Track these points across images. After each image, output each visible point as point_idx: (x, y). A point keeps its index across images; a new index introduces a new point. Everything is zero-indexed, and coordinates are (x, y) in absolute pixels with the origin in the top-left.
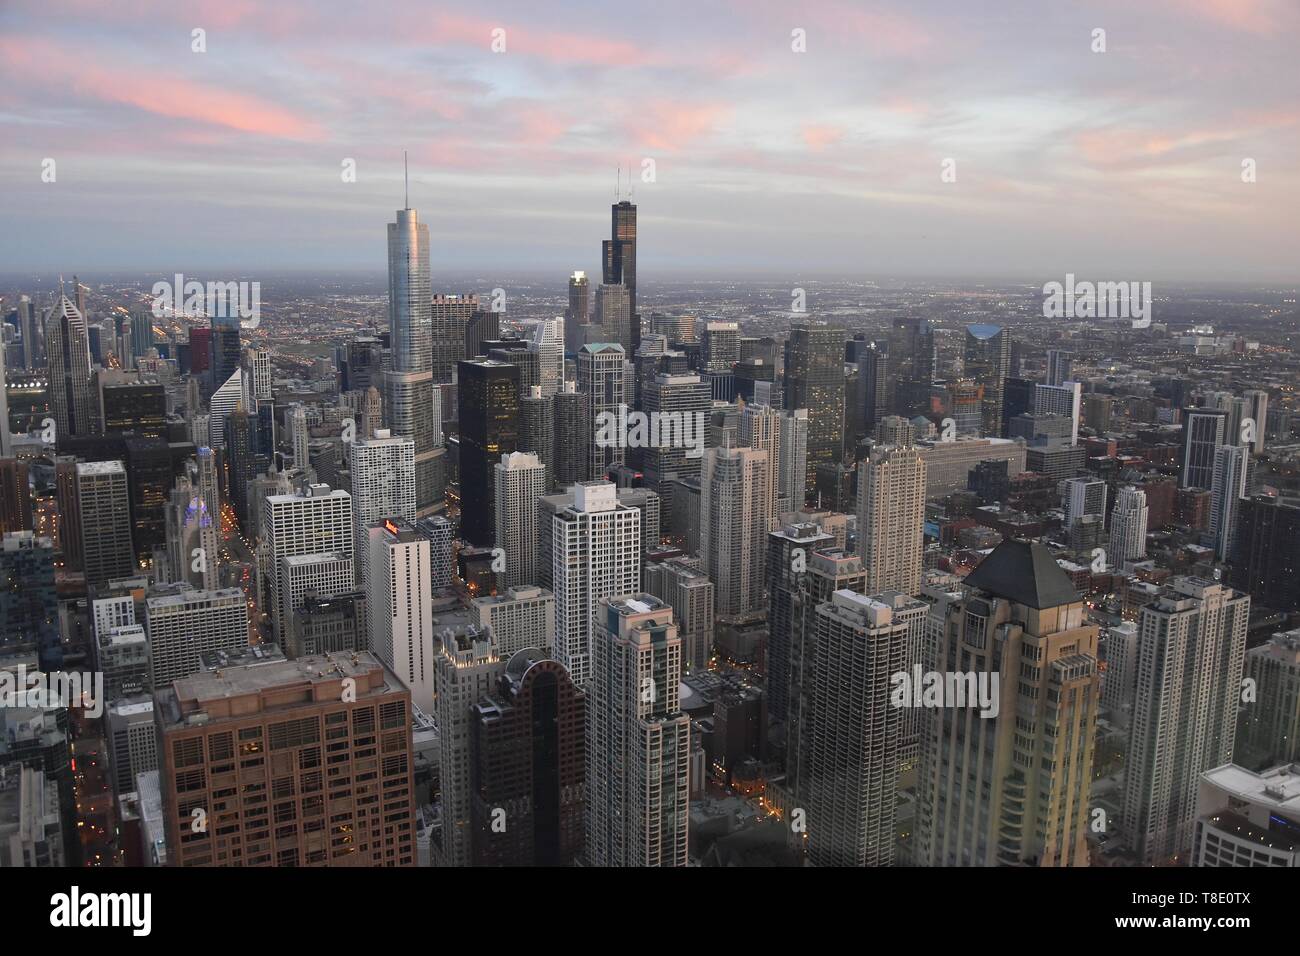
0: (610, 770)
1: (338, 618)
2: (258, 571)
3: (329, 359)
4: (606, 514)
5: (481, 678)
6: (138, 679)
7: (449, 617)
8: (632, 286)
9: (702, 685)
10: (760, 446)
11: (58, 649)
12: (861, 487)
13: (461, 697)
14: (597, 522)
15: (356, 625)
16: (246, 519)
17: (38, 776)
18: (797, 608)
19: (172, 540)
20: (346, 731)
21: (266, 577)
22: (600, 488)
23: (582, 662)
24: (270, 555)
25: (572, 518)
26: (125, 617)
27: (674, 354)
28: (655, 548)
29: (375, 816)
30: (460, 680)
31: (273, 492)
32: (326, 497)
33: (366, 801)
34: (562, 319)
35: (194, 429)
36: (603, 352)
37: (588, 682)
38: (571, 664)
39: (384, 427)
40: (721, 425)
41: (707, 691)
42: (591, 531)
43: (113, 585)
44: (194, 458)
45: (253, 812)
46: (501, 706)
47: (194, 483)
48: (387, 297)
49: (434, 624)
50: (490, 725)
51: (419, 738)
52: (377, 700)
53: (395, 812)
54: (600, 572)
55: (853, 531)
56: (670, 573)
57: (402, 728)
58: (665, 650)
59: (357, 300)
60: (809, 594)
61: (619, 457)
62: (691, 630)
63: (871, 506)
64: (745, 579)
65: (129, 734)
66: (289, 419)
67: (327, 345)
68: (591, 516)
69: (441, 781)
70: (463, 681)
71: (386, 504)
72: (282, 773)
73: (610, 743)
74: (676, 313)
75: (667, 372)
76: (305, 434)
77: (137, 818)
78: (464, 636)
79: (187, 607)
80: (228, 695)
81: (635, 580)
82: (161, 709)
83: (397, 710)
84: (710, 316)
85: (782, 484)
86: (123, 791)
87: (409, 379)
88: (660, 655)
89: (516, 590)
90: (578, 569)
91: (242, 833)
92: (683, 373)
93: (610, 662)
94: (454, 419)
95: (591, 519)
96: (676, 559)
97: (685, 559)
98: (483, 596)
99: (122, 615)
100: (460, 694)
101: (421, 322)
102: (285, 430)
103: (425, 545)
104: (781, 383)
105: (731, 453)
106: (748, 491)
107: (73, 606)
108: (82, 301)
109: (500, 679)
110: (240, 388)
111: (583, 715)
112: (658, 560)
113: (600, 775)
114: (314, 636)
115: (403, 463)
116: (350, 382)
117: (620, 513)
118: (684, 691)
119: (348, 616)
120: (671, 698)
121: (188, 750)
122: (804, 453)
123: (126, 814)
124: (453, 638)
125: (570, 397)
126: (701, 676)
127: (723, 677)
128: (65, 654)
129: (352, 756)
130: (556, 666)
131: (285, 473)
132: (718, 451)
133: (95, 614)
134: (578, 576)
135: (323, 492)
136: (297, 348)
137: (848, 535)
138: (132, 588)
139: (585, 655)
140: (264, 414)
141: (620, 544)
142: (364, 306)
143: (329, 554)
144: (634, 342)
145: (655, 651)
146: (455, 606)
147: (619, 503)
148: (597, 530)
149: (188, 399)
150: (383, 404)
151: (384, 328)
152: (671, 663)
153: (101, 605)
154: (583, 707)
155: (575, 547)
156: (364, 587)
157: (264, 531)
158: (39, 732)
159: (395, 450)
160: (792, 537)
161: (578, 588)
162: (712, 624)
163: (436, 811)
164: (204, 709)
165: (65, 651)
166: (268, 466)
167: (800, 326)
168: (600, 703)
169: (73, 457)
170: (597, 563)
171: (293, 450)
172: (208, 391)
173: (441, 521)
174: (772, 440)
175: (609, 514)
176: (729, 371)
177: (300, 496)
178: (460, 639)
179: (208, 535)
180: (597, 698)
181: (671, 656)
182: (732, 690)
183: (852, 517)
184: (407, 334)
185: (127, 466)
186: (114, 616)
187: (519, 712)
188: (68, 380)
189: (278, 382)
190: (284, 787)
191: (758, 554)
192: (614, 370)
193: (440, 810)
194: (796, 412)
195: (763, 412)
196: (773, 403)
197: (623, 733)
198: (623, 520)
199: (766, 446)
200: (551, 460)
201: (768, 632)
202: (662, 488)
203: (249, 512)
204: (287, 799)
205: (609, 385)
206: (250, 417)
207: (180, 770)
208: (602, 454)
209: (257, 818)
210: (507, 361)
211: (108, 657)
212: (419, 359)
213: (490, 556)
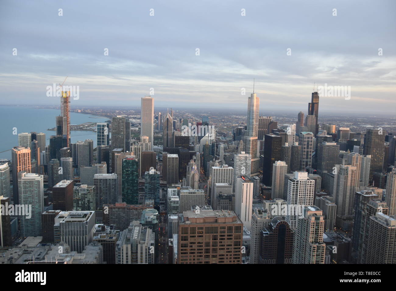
0: (300, 256)
1: (227, 201)
2: (208, 186)
3: (231, 132)
4: (304, 181)
6: (176, 210)
7: (257, 205)
8: (317, 116)
9: (331, 235)
10: (355, 165)
11: (159, 199)
12: (388, 181)
13: (258, 228)
14: (301, 183)
15: (232, 203)
16: (206, 172)
17: (151, 230)
18: (363, 216)
19: (188, 175)
20: (225, 232)
21: (210, 188)
22: (303, 173)
23: (294, 223)
24: (212, 182)
25: (294, 181)
26: (175, 194)
27: (329, 136)
28: (319, 192)
29: (231, 257)
31: (213, 166)
32: (227, 169)
33: (228, 252)
34: (295, 125)
35: (196, 148)
36: (306, 134)
37: (295, 229)
38: (291, 223)
39: (244, 151)
40: (342, 158)
41: (332, 238)
42: (299, 185)
43: (173, 185)
44: (195, 155)
45: (199, 250)
46: (269, 232)
47: (194, 162)
48: (247, 116)
49: (253, 206)
50: (266, 237)
51: (245, 237)
52: (234, 225)
53: (236, 256)
54: (301, 197)
55: (385, 194)
56: (323, 200)
57: (240, 234)
58: (319, 223)
59: (240, 117)
60: (368, 212)
61: (310, 165)
62: (329, 218)
63: (391, 187)
64: (347, 205)
65: (173, 223)
66: (220, 147)
67: (231, 128)
68: (300, 181)
69: (251, 250)
70: (259, 223)
72: (207, 240)
73: (300, 248)
74: (330, 124)
75: (326, 141)
76: (223, 151)
77: (172, 245)
78: (260, 211)
79: (190, 193)
80: (196, 217)
81: (312, 201)
82: (180, 218)
83: (239, 228)
84: (341, 126)
85: (361, 177)
86: (170, 238)
87: (251, 138)
88: (317, 224)
89: (277, 200)
90: (295, 196)
91: (196, 254)
92: (331, 142)
93: (302, 224)
94: (263, 150)
95: (299, 182)
96: (325, 196)
97: (328, 197)
98: (267, 200)
101: (255, 124)
102: (218, 150)
103: (252, 184)
104: (362, 147)
105: (344, 166)
106: (349, 178)
107: (163, 189)
108: (172, 114)
109: (269, 224)
110: (208, 138)
111: (293, 238)
112: (320, 196)
113: (297, 257)
114: (221, 205)
115: (248, 161)
116: (236, 138)
117: (308, 181)
118: (325, 236)
119: (230, 201)
120: (320, 238)
121: (185, 230)
122: (369, 169)
123: (170, 244)
124: (257, 211)
125: (296, 146)
126: (331, 232)
127: (338, 234)
128: (160, 201)
129: (226, 239)
130: (286, 223)
131: (217, 161)
132: (341, 166)
133: (168, 192)
134: (295, 198)
135: (226, 167)
136: (223, 129)
137: (383, 195)
138: (177, 187)
139: (295, 221)
140: (213, 144)
141: (308, 190)
142: (241, 118)
143: (227, 183)
144: (316, 132)
145: (316, 223)
146: (259, 202)
147: (308, 178)
148: (301, 185)
149: (195, 140)
150: (244, 145)
151: (246, 125)
152: (321, 227)
153: (170, 190)
154: (293, 236)
155: (294, 189)
156: (235, 193)
157: (211, 176)
158: (152, 220)
159: (246, 158)
160: (364, 194)
161: (294, 201)
162: (335, 217)
163: (249, 258)
164: (190, 220)
165: (160, 200)
166: (213, 159)
167: (370, 130)
168: (298, 236)
170: (300, 195)
171: (220, 155)
173: (257, 178)
174: (359, 164)
175: (305, 181)
176: (346, 142)
177: (220, 167)
178: (259, 211)
179: (197, 175)
180: (297, 234)
181: (321, 225)
182: (340, 238)
183: (384, 190)
184: (251, 126)
185: (179, 156)
186: (172, 193)
187: (274, 234)
188: (167, 133)
189: (217, 137)
190: (207, 244)
191: (352, 198)
192: (310, 140)
193: (250, 258)
194: (367, 156)
195: (356, 155)
196: (360, 153)
197: (304, 246)
199: (356, 165)
200: (289, 164)
201: (353, 222)
202: (322, 175)
203: (207, 170)
204: (208, 248)
205: (308, 144)
206: (210, 146)
208: (305, 163)
209: (200, 251)
210: (279, 136)
211: (170, 203)
212: (254, 133)
213: (271, 189)
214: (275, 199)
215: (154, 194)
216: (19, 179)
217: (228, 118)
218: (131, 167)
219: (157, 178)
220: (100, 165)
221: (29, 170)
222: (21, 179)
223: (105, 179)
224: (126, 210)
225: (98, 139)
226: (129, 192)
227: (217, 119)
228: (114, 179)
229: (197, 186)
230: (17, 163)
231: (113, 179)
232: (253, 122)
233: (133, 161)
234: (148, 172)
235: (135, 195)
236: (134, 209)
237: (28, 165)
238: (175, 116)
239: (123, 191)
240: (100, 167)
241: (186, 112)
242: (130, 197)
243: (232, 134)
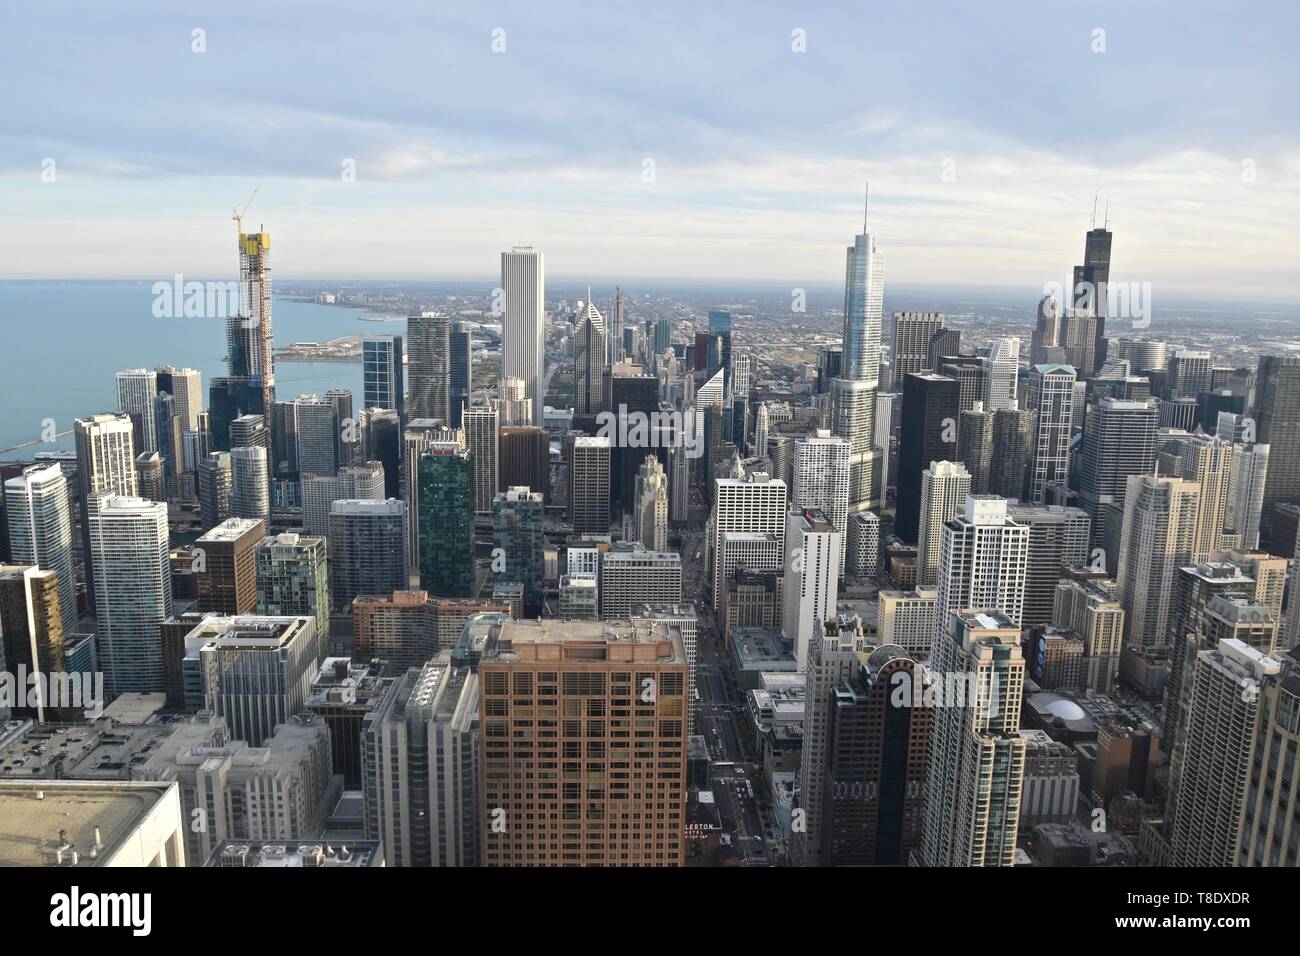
0: (945, 775)
1: (761, 590)
4: (994, 528)
5: (845, 664)
6: (585, 617)
9: (1096, 710)
10: (1206, 476)
13: (823, 679)
14: (984, 535)
19: (635, 507)
20: (629, 691)
22: (991, 502)
25: (959, 529)
26: (591, 565)
28: (1077, 567)
30: (824, 663)
32: (765, 485)
39: (825, 427)
41: (1100, 717)
42: (976, 542)
43: (585, 538)
46: (857, 694)
50: (844, 709)
52: (658, 669)
53: (667, 771)
54: (983, 583)
56: (1080, 594)
57: (679, 697)
58: (1007, 669)
62: (1096, 653)
64: (1163, 611)
68: (978, 528)
70: (827, 665)
71: (822, 496)
73: (947, 749)
78: (835, 624)
79: (634, 563)
81: (1019, 595)
87: (855, 386)
88: (1001, 673)
90: (962, 577)
91: (535, 760)
95: (977, 531)
99: (588, 563)
100: (823, 676)
103: (837, 538)
105: (1157, 481)
106: (1174, 522)
110: (722, 385)
112: (1080, 579)
113: (936, 778)
114: (738, 603)
115: (839, 461)
117: (1007, 528)
119: (769, 590)
120: (1009, 716)
122: (1260, 490)
124: (822, 624)
125: (1012, 413)
126: (1097, 701)
130: (912, 666)
132: (1145, 479)
133: (569, 559)
134: (961, 584)
135: (763, 480)
138: (598, 542)
140: (739, 406)
141: (1005, 559)
143: (762, 534)
145: (997, 669)
147: (1008, 518)
148: (983, 542)
152: (1013, 683)
153: (573, 553)
155: (960, 555)
159: (832, 451)
160: (1206, 576)
161: (960, 594)
162: (1119, 650)
169: (580, 431)
170: (980, 573)
172: (700, 383)
173: (870, 517)
175: (997, 528)
177: (743, 481)
179: (661, 506)
181: (1014, 675)
186: (583, 563)
187: (874, 703)
188: (588, 368)
190: (572, 728)
192: (1064, 391)
197: (958, 742)
198: (1011, 536)
207: (489, 697)
208: (1044, 470)
210: (950, 376)
211: (565, 595)
212: (866, 369)
213: (914, 554)
214: (917, 587)
215: (524, 564)
216: (91, 516)
217: (813, 319)
218: (445, 478)
219: (533, 514)
220: (364, 471)
221: (130, 487)
222: (97, 516)
223: (365, 517)
224: (426, 614)
225: (367, 387)
226: (442, 557)
227: (777, 322)
228: (396, 517)
229: (662, 542)
230: (92, 466)
231: (390, 517)
232: (862, 332)
233: (451, 458)
234: (503, 494)
235: (460, 566)
236: (451, 612)
237: (125, 472)
238: (638, 313)
239: (423, 553)
240: (362, 478)
241: (675, 299)
242: (446, 573)
243: (815, 374)
